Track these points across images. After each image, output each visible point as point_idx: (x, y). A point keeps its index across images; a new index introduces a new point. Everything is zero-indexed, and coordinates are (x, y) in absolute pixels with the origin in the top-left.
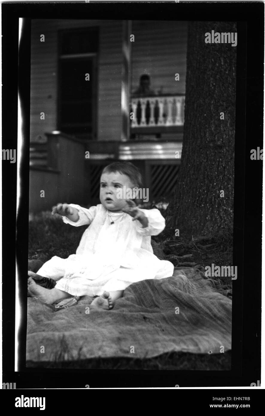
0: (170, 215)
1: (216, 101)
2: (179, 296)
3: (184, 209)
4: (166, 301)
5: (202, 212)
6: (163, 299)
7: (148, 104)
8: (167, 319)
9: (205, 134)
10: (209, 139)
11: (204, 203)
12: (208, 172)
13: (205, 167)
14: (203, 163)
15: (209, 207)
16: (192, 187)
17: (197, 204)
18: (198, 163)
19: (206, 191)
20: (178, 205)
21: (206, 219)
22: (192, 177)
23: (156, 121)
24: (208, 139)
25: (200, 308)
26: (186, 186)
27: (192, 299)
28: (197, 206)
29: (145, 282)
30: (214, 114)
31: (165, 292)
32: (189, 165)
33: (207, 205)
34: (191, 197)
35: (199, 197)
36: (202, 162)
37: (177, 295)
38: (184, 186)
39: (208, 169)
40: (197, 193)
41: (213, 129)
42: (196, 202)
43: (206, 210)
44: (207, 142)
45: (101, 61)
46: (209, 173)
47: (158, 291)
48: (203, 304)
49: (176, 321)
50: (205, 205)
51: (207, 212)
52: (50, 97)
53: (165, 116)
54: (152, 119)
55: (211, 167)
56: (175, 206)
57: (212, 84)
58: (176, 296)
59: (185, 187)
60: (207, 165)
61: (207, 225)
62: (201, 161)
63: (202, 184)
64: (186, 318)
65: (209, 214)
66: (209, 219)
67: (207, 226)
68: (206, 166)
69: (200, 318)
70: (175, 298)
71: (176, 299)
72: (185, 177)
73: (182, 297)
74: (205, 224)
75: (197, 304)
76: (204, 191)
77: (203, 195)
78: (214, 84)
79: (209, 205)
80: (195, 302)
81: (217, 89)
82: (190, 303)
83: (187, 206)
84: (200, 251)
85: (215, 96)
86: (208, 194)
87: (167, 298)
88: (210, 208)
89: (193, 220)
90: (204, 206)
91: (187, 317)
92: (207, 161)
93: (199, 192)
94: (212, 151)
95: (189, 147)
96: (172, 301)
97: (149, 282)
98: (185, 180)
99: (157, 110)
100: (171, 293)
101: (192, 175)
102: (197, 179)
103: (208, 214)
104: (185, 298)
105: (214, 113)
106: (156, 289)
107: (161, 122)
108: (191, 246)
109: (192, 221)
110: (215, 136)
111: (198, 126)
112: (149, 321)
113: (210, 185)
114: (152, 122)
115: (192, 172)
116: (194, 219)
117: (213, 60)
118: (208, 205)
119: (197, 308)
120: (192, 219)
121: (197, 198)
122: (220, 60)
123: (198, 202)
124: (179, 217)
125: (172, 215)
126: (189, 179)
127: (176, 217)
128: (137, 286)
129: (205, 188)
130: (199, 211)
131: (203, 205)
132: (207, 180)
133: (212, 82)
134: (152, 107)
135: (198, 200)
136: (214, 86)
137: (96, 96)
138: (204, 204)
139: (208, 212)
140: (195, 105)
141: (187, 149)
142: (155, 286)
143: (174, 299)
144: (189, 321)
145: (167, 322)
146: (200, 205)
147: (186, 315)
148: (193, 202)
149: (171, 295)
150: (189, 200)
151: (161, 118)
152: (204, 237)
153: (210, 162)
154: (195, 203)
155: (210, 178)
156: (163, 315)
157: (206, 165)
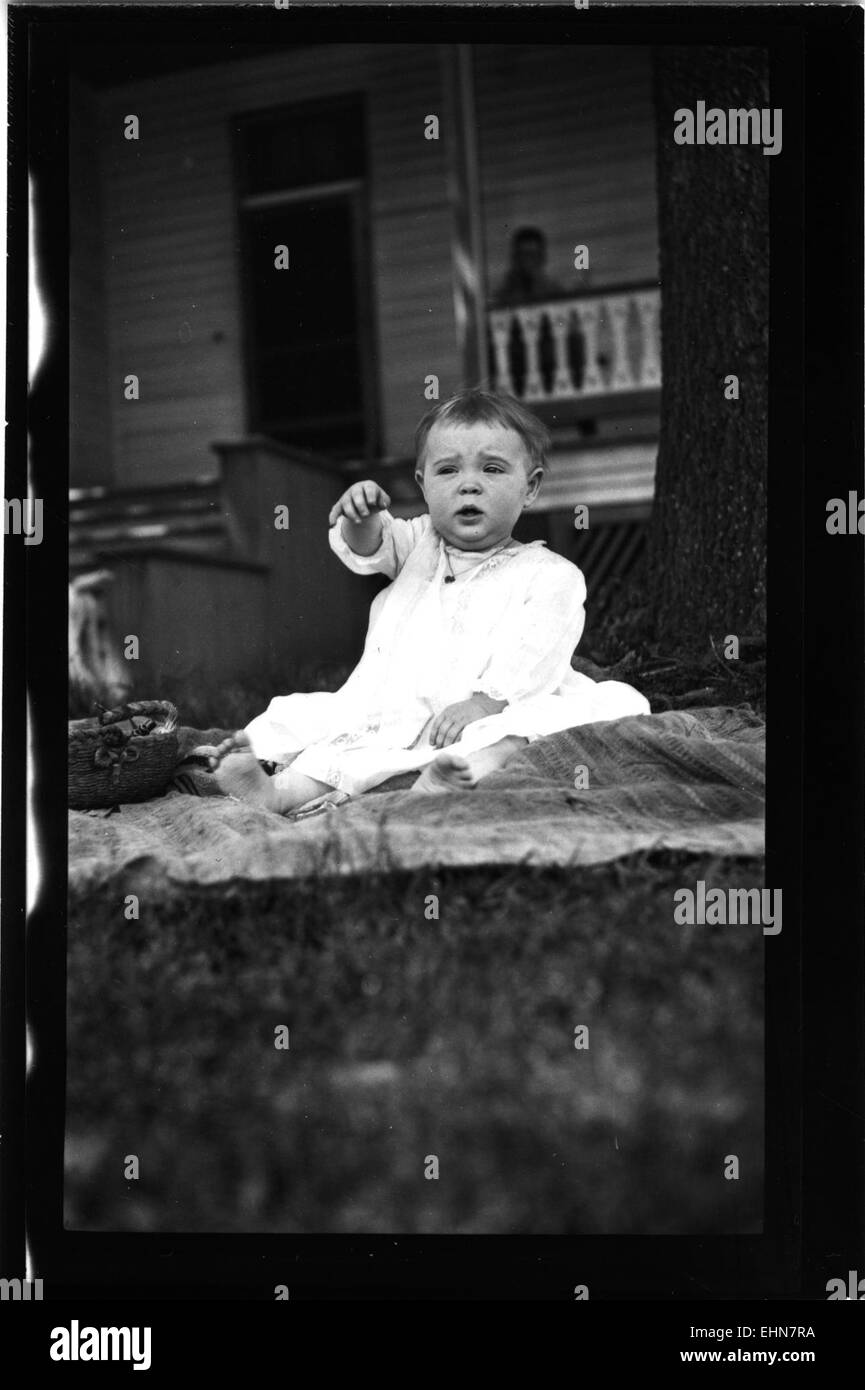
0: (636, 606)
1: (758, 218)
2: (674, 749)
3: (681, 577)
4: (634, 772)
5: (739, 576)
6: (624, 766)
7: (545, 327)
8: (639, 804)
9: (730, 330)
10: (744, 343)
11: (742, 545)
12: (747, 449)
13: (738, 431)
14: (730, 421)
15: (758, 556)
16: (701, 504)
17: (719, 552)
18: (714, 424)
19: (745, 509)
20: (661, 568)
21: (753, 596)
22: (698, 471)
23: (578, 379)
24: (740, 344)
25: (739, 771)
26: (682, 503)
27: (715, 749)
28: (722, 560)
29: (567, 735)
30: (753, 263)
31: (629, 745)
32: (688, 436)
33: (751, 551)
34: (700, 536)
35: (726, 530)
36: (727, 419)
37: (666, 747)
38: (677, 505)
39: (748, 439)
40: (720, 517)
41: (752, 310)
42: (718, 546)
43: (752, 566)
44: (737, 353)
45: (379, 205)
46: (752, 451)
47: (607, 747)
48: (746, 759)
49: (666, 807)
50: (746, 551)
51: (754, 573)
52: (218, 338)
53: (605, 362)
54: (563, 373)
55: (757, 431)
56: (650, 573)
57: (742, 170)
58: (664, 748)
59: (680, 508)
60: (743, 425)
61: (758, 613)
62: (724, 415)
63: (731, 488)
64: (697, 800)
65: (760, 577)
66: (761, 592)
67: (756, 616)
68: (740, 429)
69: (741, 797)
70: (660, 757)
71: (666, 761)
72: (676, 478)
73: (683, 748)
74: (749, 611)
75: (729, 761)
76: (740, 507)
77: (738, 521)
78: (747, 167)
79: (759, 551)
80: (724, 758)
81: (756, 181)
82: (708, 762)
83: (690, 567)
84: (739, 678)
85: (751, 203)
86: (752, 516)
87: (637, 760)
88: (762, 558)
89: (711, 605)
90: (745, 555)
91: (702, 800)
92: (742, 413)
93: (725, 513)
94: (755, 377)
95: (683, 380)
96: (653, 767)
97: (579, 733)
98: (679, 485)
99: (576, 344)
100: (650, 743)
101: (700, 465)
102: (714, 475)
103: (757, 579)
104: (691, 752)
105: (753, 257)
106: (601, 744)
107: (593, 382)
108: (709, 666)
109: (709, 610)
110: (761, 331)
111: (706, 306)
112: (584, 809)
113: (758, 487)
114: (563, 386)
115: (695, 457)
116: (715, 600)
117: (736, 92)
118: (755, 549)
119: (729, 776)
120: (709, 601)
121: (721, 534)
122: (759, 89)
123: (725, 546)
124: (666, 607)
125: (645, 605)
126: (689, 479)
127: (655, 611)
128: (544, 747)
129: (742, 498)
130: (729, 572)
131: (740, 554)
132: (747, 473)
133: (739, 161)
134: (560, 333)
135: (722, 541)
136: (748, 174)
137: (371, 321)
138: (743, 550)
139: (757, 572)
140: (692, 242)
141: (676, 389)
142: (599, 735)
143: (659, 763)
144: (708, 808)
145: (639, 810)
146: (732, 552)
147: (696, 792)
148: (709, 547)
149: (649, 750)
150: (696, 546)
151: (592, 369)
152: (749, 638)
153: (751, 415)
154: (715, 551)
155: (754, 465)
156: (625, 793)
157: (740, 424)
